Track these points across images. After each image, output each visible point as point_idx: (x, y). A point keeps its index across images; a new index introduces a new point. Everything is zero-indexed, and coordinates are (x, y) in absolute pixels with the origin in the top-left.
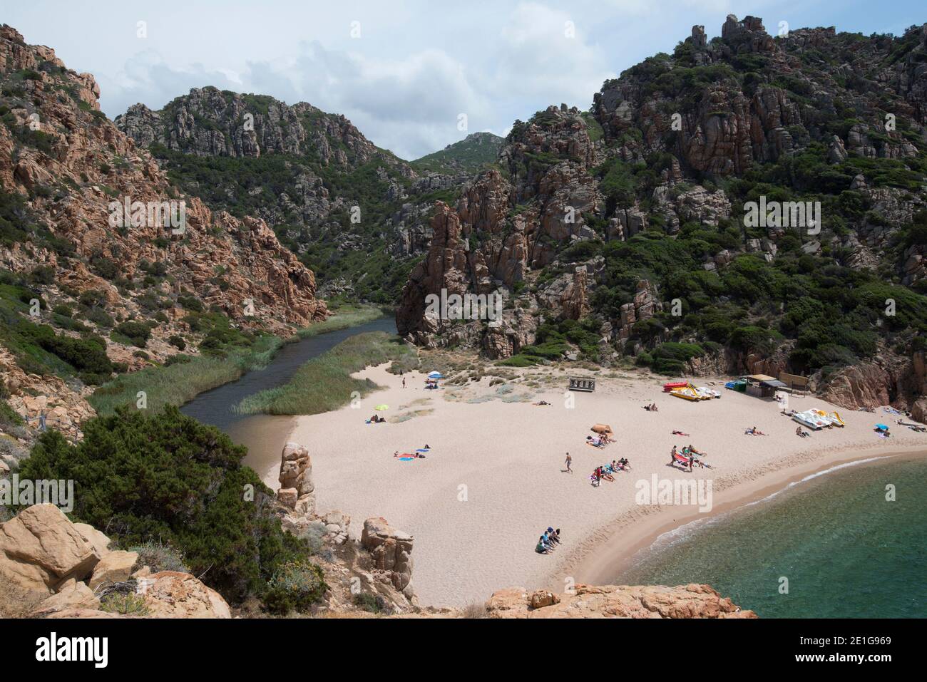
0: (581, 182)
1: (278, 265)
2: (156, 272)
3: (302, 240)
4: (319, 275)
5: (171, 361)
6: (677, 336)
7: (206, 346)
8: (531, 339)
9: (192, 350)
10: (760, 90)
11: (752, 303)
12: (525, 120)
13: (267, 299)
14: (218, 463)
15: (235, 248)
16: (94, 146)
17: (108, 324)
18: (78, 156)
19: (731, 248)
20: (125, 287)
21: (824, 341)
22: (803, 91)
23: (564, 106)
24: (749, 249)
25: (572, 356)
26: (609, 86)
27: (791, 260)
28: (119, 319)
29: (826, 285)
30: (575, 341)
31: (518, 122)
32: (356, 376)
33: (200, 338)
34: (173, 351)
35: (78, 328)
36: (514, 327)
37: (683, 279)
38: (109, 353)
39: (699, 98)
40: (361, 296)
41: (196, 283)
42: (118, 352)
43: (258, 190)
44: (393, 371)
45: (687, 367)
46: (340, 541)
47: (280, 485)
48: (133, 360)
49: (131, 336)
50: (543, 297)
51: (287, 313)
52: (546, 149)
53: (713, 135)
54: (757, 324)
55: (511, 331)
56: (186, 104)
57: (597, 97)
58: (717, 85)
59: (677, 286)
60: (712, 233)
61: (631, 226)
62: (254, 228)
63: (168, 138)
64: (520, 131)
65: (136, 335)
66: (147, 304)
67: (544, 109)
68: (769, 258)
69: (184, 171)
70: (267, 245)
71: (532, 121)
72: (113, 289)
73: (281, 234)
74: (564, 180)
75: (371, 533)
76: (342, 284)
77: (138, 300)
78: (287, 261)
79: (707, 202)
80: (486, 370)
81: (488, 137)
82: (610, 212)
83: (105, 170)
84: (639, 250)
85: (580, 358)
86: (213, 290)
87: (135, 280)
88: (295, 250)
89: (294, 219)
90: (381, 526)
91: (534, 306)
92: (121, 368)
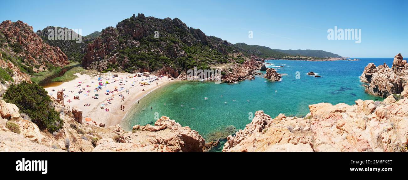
0: (115, 40)
1: (61, 55)
2: (41, 57)
3: (65, 51)
4: (68, 57)
5: (43, 71)
6: (132, 66)
7: (49, 69)
8: (106, 68)
9: (46, 70)
10: (144, 25)
11: (144, 60)
12: (104, 29)
13: (59, 61)
14: (41, 95)
15: (54, 52)
16: (32, 37)
17: (33, 65)
18: (30, 38)
19: (140, 51)
20: (36, 59)
21: (155, 66)
22: (151, 26)
23: (111, 27)
24: (143, 51)
25: (114, 71)
26: (119, 23)
27: (150, 53)
28: (35, 64)
29: (155, 57)
30: (114, 68)
31: (103, 29)
32: (74, 75)
33: (48, 67)
34: (43, 70)
35: (29, 66)
36: (103, 65)
37: (133, 56)
38: (33, 70)
39: (134, 26)
40: (75, 60)
41: (47, 58)
42: (35, 70)
43: (58, 42)
44: (81, 74)
45: (134, 71)
46: (68, 111)
47: (57, 98)
48: (37, 71)
49: (37, 67)
50: (108, 60)
51: (63, 64)
52: (108, 34)
53: (137, 32)
54: (145, 64)
55: (102, 66)
56: (46, 29)
57: (117, 25)
58: (137, 24)
59: (132, 57)
60: (137, 48)
61: (123, 47)
62: (57, 49)
63: (43, 35)
64: (103, 31)
65: (38, 67)
66: (39, 62)
67: (108, 27)
68: (146, 52)
69: (46, 40)
70: (59, 51)
71: (106, 29)
72: (34, 59)
73: (62, 50)
74: (112, 39)
75: (74, 110)
76: (72, 58)
77: (38, 61)
78: (63, 54)
79: (136, 43)
80: (98, 74)
81: (98, 32)
82: (120, 45)
83: (34, 40)
84: (125, 51)
85: (115, 71)
86: (50, 59)
87: (38, 58)
88: (64, 52)
89: (64, 47)
90: (76, 108)
91: (107, 62)
92: (35, 72)
